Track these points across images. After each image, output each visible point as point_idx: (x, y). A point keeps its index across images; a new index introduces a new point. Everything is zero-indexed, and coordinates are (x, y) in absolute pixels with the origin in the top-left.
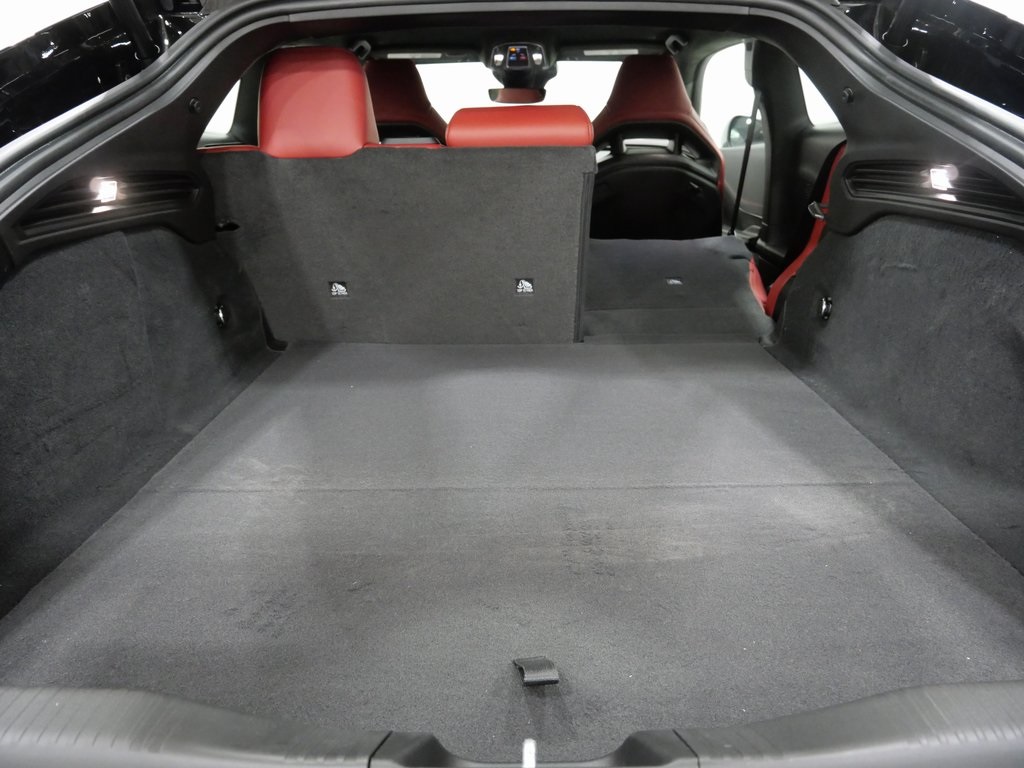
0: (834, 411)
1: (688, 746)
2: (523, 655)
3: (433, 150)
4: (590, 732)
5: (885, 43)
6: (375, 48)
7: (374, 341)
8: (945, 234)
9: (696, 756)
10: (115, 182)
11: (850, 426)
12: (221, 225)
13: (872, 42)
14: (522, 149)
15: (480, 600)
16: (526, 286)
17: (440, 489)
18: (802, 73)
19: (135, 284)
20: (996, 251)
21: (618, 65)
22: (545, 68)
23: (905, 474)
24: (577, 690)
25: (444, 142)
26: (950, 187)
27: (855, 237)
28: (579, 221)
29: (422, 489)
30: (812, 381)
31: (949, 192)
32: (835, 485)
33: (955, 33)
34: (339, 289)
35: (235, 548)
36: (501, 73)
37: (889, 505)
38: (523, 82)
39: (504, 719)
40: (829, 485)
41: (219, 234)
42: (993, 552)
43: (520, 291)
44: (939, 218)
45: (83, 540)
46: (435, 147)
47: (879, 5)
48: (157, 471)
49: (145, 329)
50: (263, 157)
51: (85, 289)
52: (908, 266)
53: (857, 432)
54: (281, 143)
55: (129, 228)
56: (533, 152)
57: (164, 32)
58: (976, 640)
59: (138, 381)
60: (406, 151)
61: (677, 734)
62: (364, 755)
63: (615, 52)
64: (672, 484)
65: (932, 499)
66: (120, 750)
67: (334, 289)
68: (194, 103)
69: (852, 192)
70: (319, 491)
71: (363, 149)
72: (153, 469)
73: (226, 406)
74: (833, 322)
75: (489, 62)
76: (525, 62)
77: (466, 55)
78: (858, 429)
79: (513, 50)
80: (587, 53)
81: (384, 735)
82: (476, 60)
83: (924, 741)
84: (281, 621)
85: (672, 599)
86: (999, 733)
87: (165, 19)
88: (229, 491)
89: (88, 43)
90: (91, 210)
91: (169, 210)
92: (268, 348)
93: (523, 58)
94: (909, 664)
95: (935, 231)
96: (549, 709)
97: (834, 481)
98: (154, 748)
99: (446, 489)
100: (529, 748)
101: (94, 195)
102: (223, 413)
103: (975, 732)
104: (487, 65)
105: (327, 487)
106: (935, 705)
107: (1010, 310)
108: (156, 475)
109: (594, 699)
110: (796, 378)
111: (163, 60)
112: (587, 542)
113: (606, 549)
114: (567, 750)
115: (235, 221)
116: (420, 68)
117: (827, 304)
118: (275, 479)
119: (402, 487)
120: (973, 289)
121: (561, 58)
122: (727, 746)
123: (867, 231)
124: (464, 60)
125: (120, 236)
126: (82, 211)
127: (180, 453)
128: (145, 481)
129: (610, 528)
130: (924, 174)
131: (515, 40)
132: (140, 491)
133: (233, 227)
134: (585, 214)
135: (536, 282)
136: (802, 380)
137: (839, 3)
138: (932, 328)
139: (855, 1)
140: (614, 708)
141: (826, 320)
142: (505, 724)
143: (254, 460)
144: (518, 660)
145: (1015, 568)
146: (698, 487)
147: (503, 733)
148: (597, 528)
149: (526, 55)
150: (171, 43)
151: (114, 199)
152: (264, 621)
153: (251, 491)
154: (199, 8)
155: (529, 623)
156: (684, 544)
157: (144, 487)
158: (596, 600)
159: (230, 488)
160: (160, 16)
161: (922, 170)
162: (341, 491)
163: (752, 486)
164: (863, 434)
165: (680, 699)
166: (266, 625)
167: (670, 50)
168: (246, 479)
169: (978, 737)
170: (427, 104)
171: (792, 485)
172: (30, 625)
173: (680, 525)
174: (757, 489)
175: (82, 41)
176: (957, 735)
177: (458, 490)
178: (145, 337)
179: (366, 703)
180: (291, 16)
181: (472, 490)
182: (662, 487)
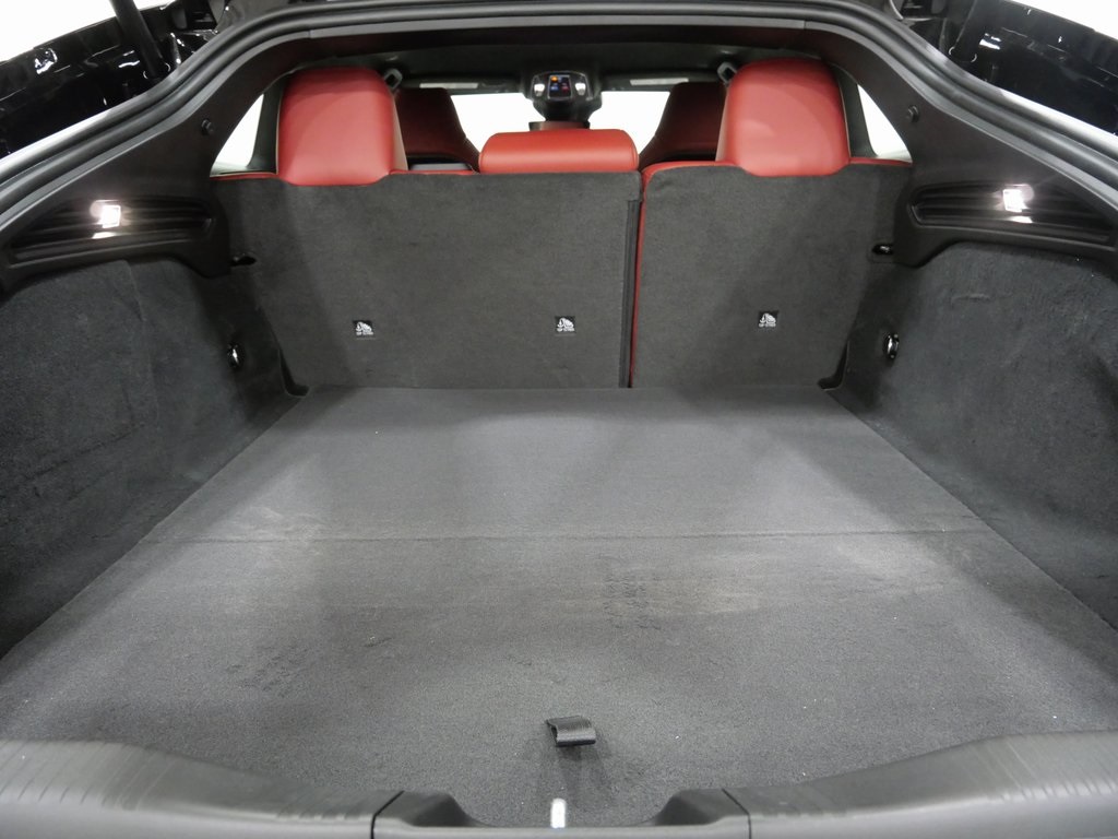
0: (902, 456)
1: (737, 803)
2: (556, 715)
3: (466, 177)
4: (631, 799)
5: (953, 58)
6: (407, 76)
7: (403, 386)
8: (1022, 260)
9: (746, 812)
10: (119, 207)
11: (921, 472)
12: (236, 259)
13: (937, 56)
14: (561, 175)
15: (510, 656)
16: (567, 325)
17: (469, 539)
18: (860, 89)
19: (139, 317)
20: (1076, 275)
21: (666, 95)
22: (589, 99)
23: (981, 522)
24: (617, 752)
25: (477, 169)
26: (1025, 207)
27: (923, 268)
28: (624, 253)
29: (450, 538)
30: (878, 425)
31: (1024, 213)
32: (904, 533)
33: (1029, 47)
34: (364, 329)
35: (242, 601)
36: (543, 105)
37: (964, 555)
38: (566, 115)
39: (534, 784)
40: (898, 533)
41: (234, 268)
42: (1080, 603)
43: (560, 330)
44: (1012, 242)
45: (75, 594)
46: (467, 173)
47: (945, 20)
48: (160, 521)
49: (149, 366)
50: (281, 185)
51: (83, 320)
52: (981, 295)
53: (928, 478)
54: (302, 170)
55: (134, 258)
56: (573, 179)
57: (176, 50)
58: (1063, 697)
59: (142, 423)
60: (436, 178)
61: (726, 792)
62: (368, 813)
63: (664, 81)
64: (726, 533)
65: (1011, 547)
66: (90, 809)
67: (358, 329)
68: (206, 124)
69: (919, 220)
70: (337, 541)
71: (390, 177)
72: (154, 519)
73: (238, 453)
74: (900, 361)
75: (529, 93)
76: (567, 93)
77: (504, 85)
78: (929, 475)
79: (555, 79)
80: (634, 82)
81: (393, 795)
82: (515, 90)
83: (1007, 796)
84: (289, 679)
85: (724, 653)
86: (1092, 787)
87: (177, 37)
88: (239, 541)
89: (92, 60)
90: (92, 235)
91: (179, 239)
92: (286, 392)
93: (565, 88)
94: (988, 723)
95: (1009, 257)
96: (585, 773)
97: (904, 529)
98: (130, 804)
99: (476, 539)
100: (558, 811)
101: (95, 220)
102: (236, 459)
103: (1065, 787)
104: (527, 95)
105: (345, 536)
106: (1018, 756)
107: (1093, 338)
108: (159, 524)
109: (636, 761)
110: (862, 424)
111: (174, 78)
112: (631, 593)
113: (651, 601)
114: (605, 818)
115: (251, 254)
116: (455, 99)
117: (893, 342)
118: (289, 529)
119: (428, 537)
120: (1052, 317)
121: (606, 88)
122: (782, 803)
123: (934, 261)
124: (502, 91)
125: (123, 264)
126: (82, 236)
127: (186, 502)
128: (147, 531)
129: (656, 579)
130: (996, 195)
131: (557, 69)
132: (140, 542)
133: (249, 261)
134: (631, 246)
135: (577, 320)
136: (868, 424)
137: (901, 17)
138: (1008, 362)
139: (919, 16)
140: (658, 772)
141: (893, 359)
142: (535, 790)
143: (267, 509)
144: (552, 720)
145: (1104, 619)
146: (754, 536)
147: (532, 800)
148: (642, 579)
149: (568, 85)
150: (183, 61)
151: (117, 225)
152: (270, 679)
153: (262, 541)
154: (213, 25)
155: (564, 680)
156: (737, 595)
157: (146, 538)
158: (640, 655)
159: (239, 538)
160: (173, 35)
161: (993, 191)
162: (361, 541)
163: (813, 535)
164: (935, 480)
165: (732, 762)
166: (272, 683)
167: (722, 78)
168: (257, 528)
169: (1068, 792)
170: (462, 135)
171: (857, 533)
172: (10, 684)
173: (734, 575)
174: (818, 537)
175: (85, 58)
176: (1044, 789)
177: (489, 539)
178: (150, 375)
179: (381, 767)
180: (312, 32)
181: (505, 540)
182: (714, 536)
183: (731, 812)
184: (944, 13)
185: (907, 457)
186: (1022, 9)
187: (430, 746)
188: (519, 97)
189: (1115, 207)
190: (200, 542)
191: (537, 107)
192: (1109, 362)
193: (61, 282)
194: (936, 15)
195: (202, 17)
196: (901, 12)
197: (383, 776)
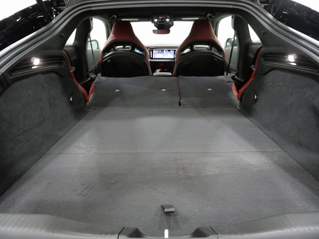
1: (214, 231)
5: (275, 17)
6: (118, 17)
8: (293, 75)
9: (217, 234)
10: (39, 59)
13: (270, 16)
15: (151, 187)
17: (138, 153)
18: (249, 25)
19: (45, 90)
20: (308, 81)
21: (193, 22)
22: (170, 23)
23: (280, 148)
24: (181, 214)
26: (294, 61)
27: (265, 76)
29: (133, 153)
31: (294, 62)
33: (296, 14)
35: (76, 171)
37: (275, 158)
38: (163, 28)
39: (158, 223)
40: (257, 152)
42: (307, 172)
47: (273, 5)
49: (48, 104)
51: (30, 91)
52: (281, 85)
53: (266, 135)
55: (43, 73)
57: (54, 13)
58: (302, 199)
59: (46, 120)
61: (211, 227)
62: (117, 234)
63: (192, 19)
64: (209, 151)
65: (289, 156)
66: (43, 233)
68: (63, 35)
69: (264, 62)
70: (101, 153)
72: (50, 147)
73: (73, 127)
74: (258, 102)
75: (153, 22)
76: (164, 22)
77: (146, 19)
79: (160, 18)
80: (183, 19)
81: (122, 228)
82: (149, 21)
83: (286, 230)
84: (90, 193)
85: (209, 186)
86: (309, 228)
87: (54, 9)
89: (31, 16)
90: (32, 67)
93: (163, 20)
94: (281, 206)
96: (172, 220)
97: (259, 151)
98: (53, 232)
99: (140, 153)
100: (166, 232)
101: (33, 63)
103: (301, 227)
104: (152, 22)
105: (103, 152)
106: (289, 219)
107: (312, 99)
108: (52, 148)
109: (186, 217)
111: (54, 21)
112: (183, 169)
113: (189, 171)
114: (178, 232)
116: (132, 23)
117: (257, 96)
118: (88, 150)
119: (127, 152)
120: (301, 92)
121: (175, 20)
122: (226, 231)
123: (269, 74)
124: (145, 21)
125: (41, 76)
126: (29, 68)
127: (59, 142)
128: (48, 150)
129: (190, 165)
130: (286, 57)
131: (161, 15)
132: (47, 153)
135: (167, 89)
136: (249, 119)
137: (260, 4)
138: (289, 104)
139: (265, 4)
140: (192, 220)
141: (256, 101)
142: (159, 225)
143: (81, 144)
144: (163, 205)
145: (314, 177)
146: (217, 152)
147: (158, 227)
148: (186, 165)
149: (164, 20)
150: (56, 16)
151: (39, 64)
152: (85, 193)
153: (80, 153)
154: (64, 5)
155: (166, 194)
156: (213, 170)
157: (48, 152)
158: (186, 187)
159: (74, 152)
160: (53, 8)
161: (286, 55)
162: (108, 153)
163: (234, 152)
164: (268, 136)
165: (212, 217)
166: (85, 194)
167: (208, 18)
168: (79, 150)
169: (302, 229)
170: (134, 34)
171: (246, 152)
172: (13, 195)
173: (212, 164)
174: (235, 153)
175: (29, 16)
176: (296, 228)
177: (144, 153)
178: (48, 106)
179: (116, 218)
180: (93, 8)
181: (148, 153)
182: (206, 152)
183: (213, 234)
184: (272, 3)
185: (260, 129)
186: (294, 3)
187: (129, 212)
188: (150, 23)
189: (318, 61)
190: (63, 153)
191: (155, 25)
192: (317, 106)
193: (24, 81)
194: (270, 3)
195: (61, 3)
196: (260, 3)
197: (117, 221)
